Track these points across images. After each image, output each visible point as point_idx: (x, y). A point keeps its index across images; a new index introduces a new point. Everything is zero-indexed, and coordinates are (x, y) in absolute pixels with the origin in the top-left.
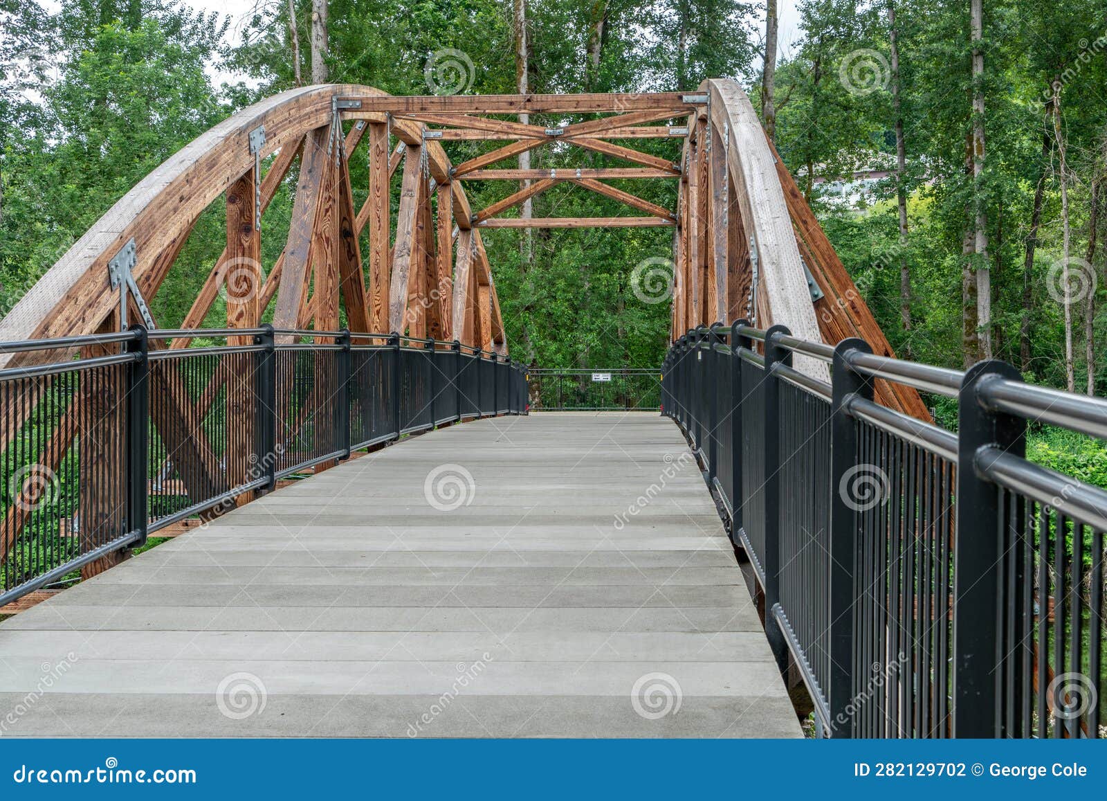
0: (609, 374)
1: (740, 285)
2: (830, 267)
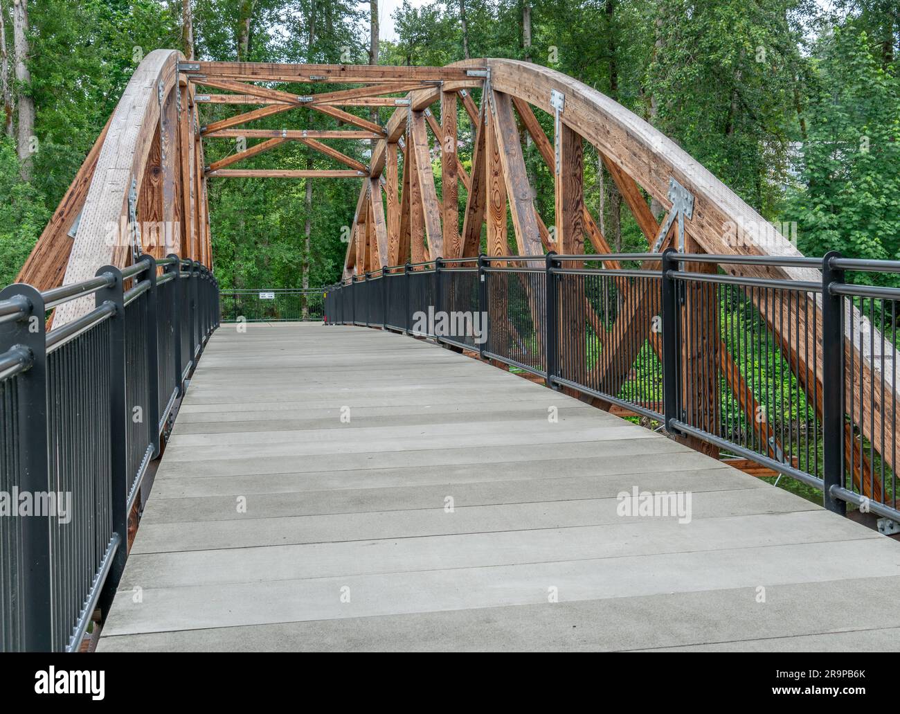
0: (273, 293)
2: (638, 207)
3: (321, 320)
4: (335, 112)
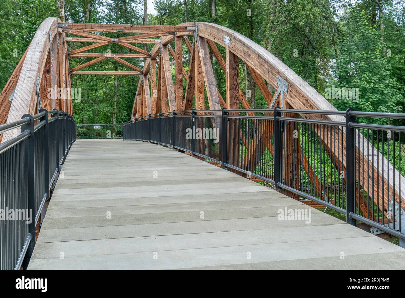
0: (100, 126)
1: (234, 94)
2: (263, 88)
3: (121, 138)
4: (128, 45)
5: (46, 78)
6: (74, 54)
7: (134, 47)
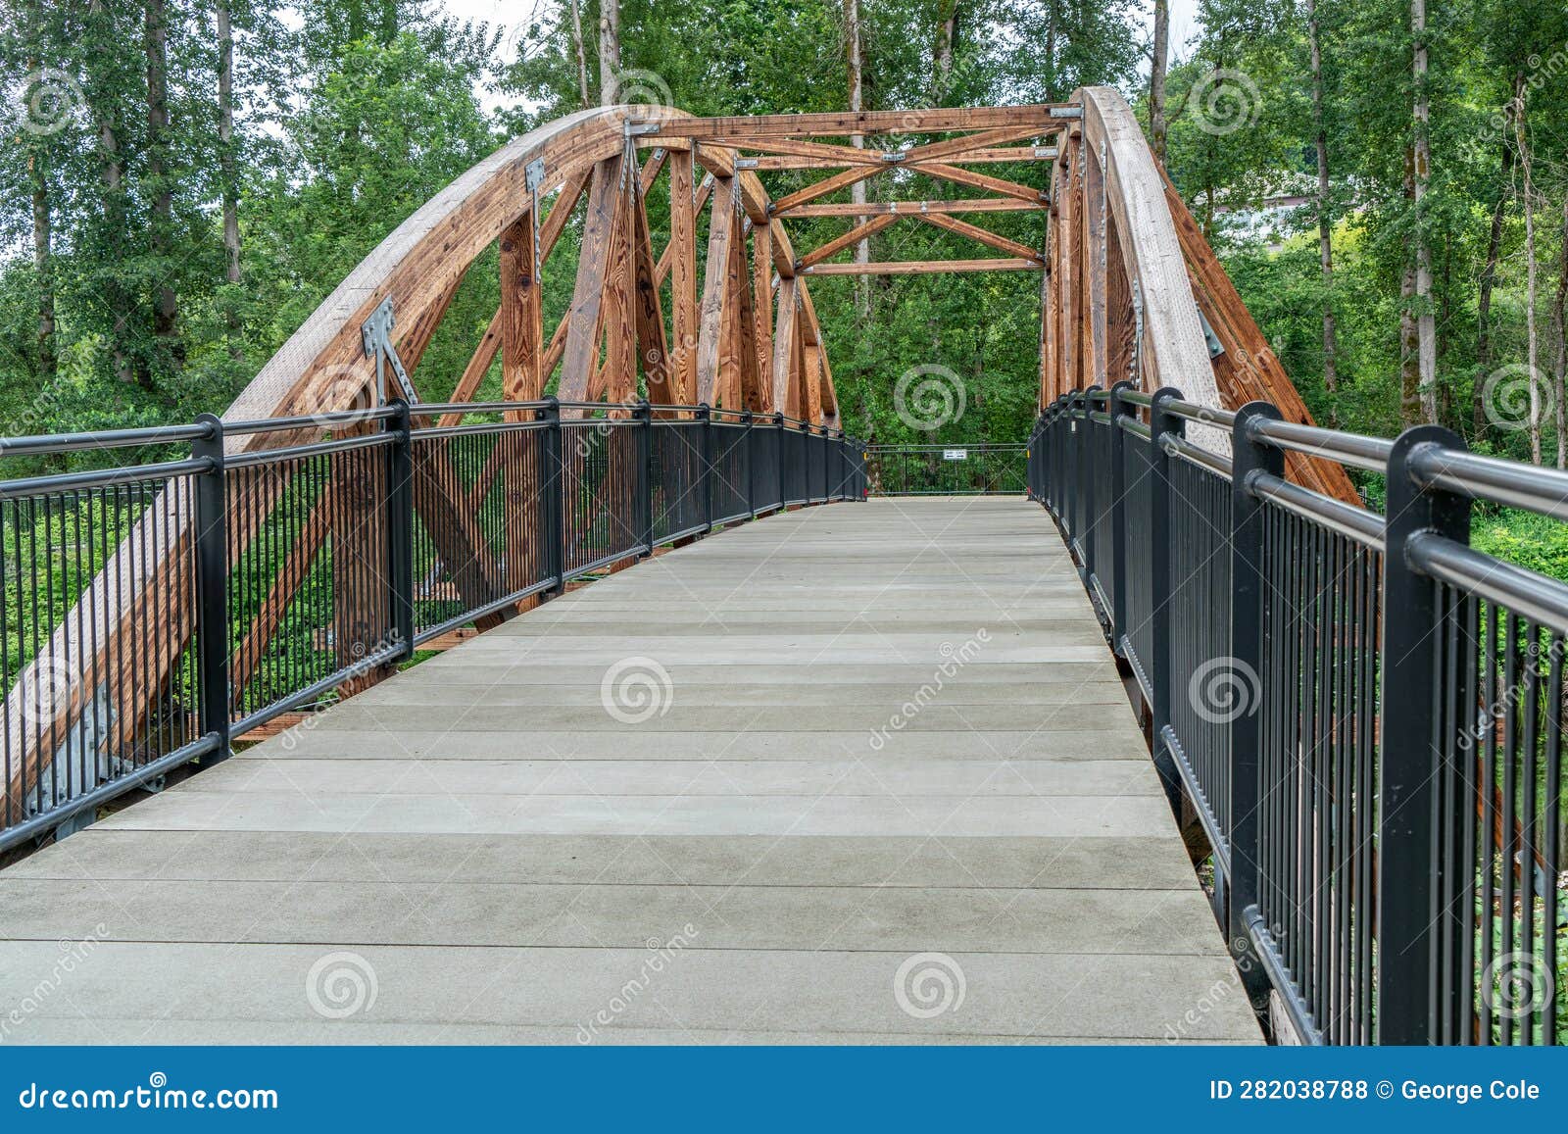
0: (965, 451)
1: (1122, 339)
3: (1020, 494)
4: (951, 172)
5: (519, 301)
6: (788, 209)
7: (978, 175)
